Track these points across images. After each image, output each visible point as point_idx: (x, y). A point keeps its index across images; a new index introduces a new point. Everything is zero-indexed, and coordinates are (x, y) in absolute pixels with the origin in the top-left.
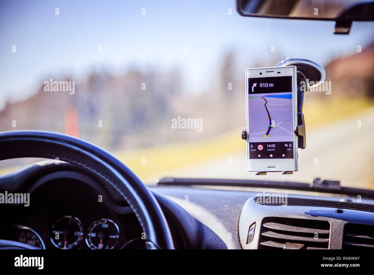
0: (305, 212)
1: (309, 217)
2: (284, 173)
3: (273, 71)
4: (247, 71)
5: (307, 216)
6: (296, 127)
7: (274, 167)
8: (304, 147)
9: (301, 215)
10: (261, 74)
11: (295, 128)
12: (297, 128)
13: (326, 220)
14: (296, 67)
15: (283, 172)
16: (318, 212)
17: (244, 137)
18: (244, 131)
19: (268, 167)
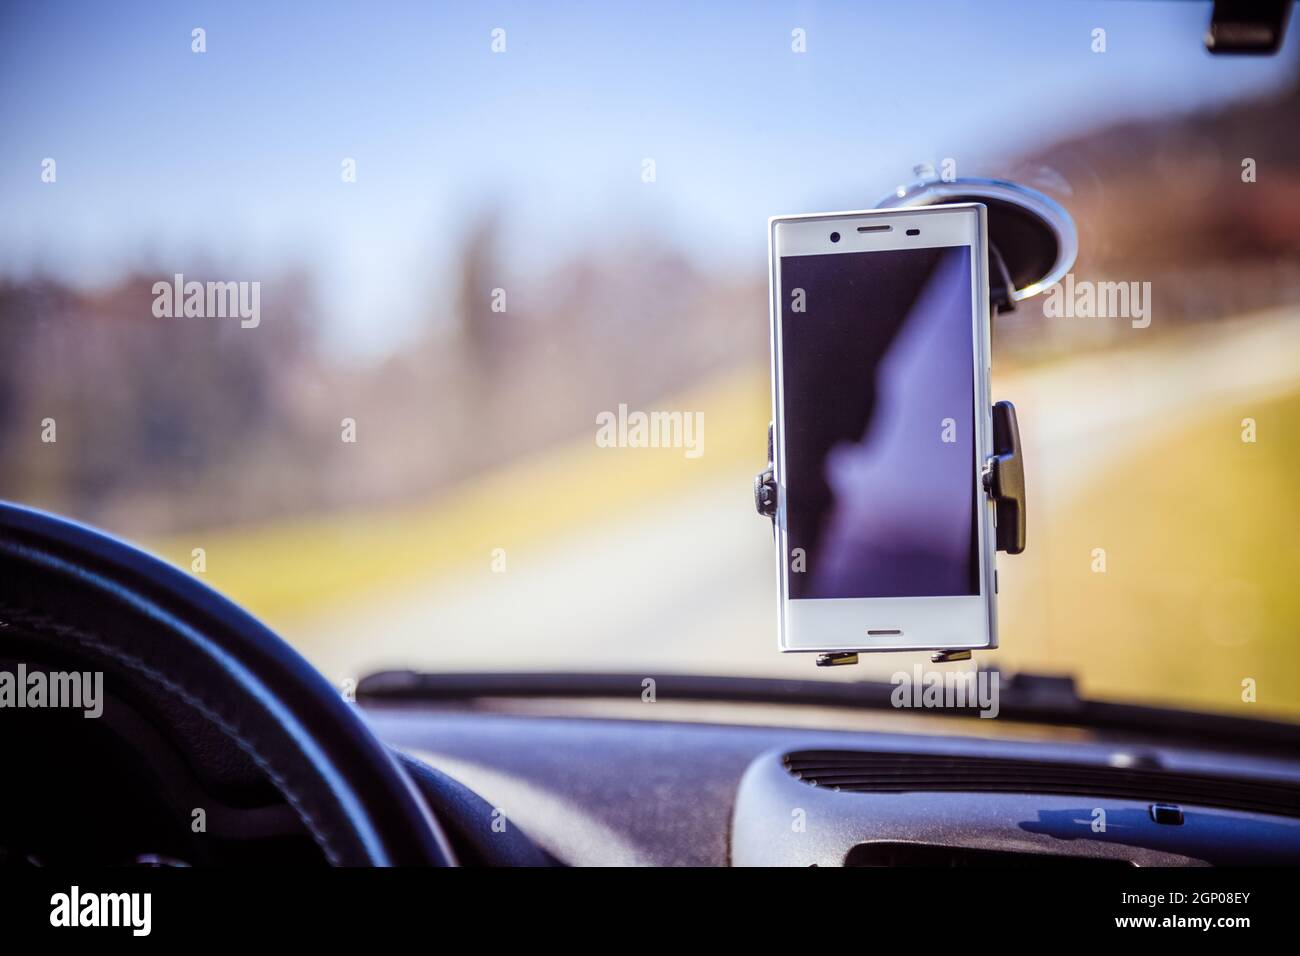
0: (1022, 820)
1: (1046, 843)
2: (941, 659)
3: (887, 228)
4: (778, 226)
5: (1039, 841)
6: (990, 461)
7: (898, 632)
8: (1020, 545)
9: (1008, 834)
10: (835, 237)
11: (984, 468)
12: (996, 466)
13: (1122, 857)
14: (984, 208)
15: (935, 654)
16: (1078, 821)
17: (767, 503)
18: (766, 477)
19: (870, 633)
